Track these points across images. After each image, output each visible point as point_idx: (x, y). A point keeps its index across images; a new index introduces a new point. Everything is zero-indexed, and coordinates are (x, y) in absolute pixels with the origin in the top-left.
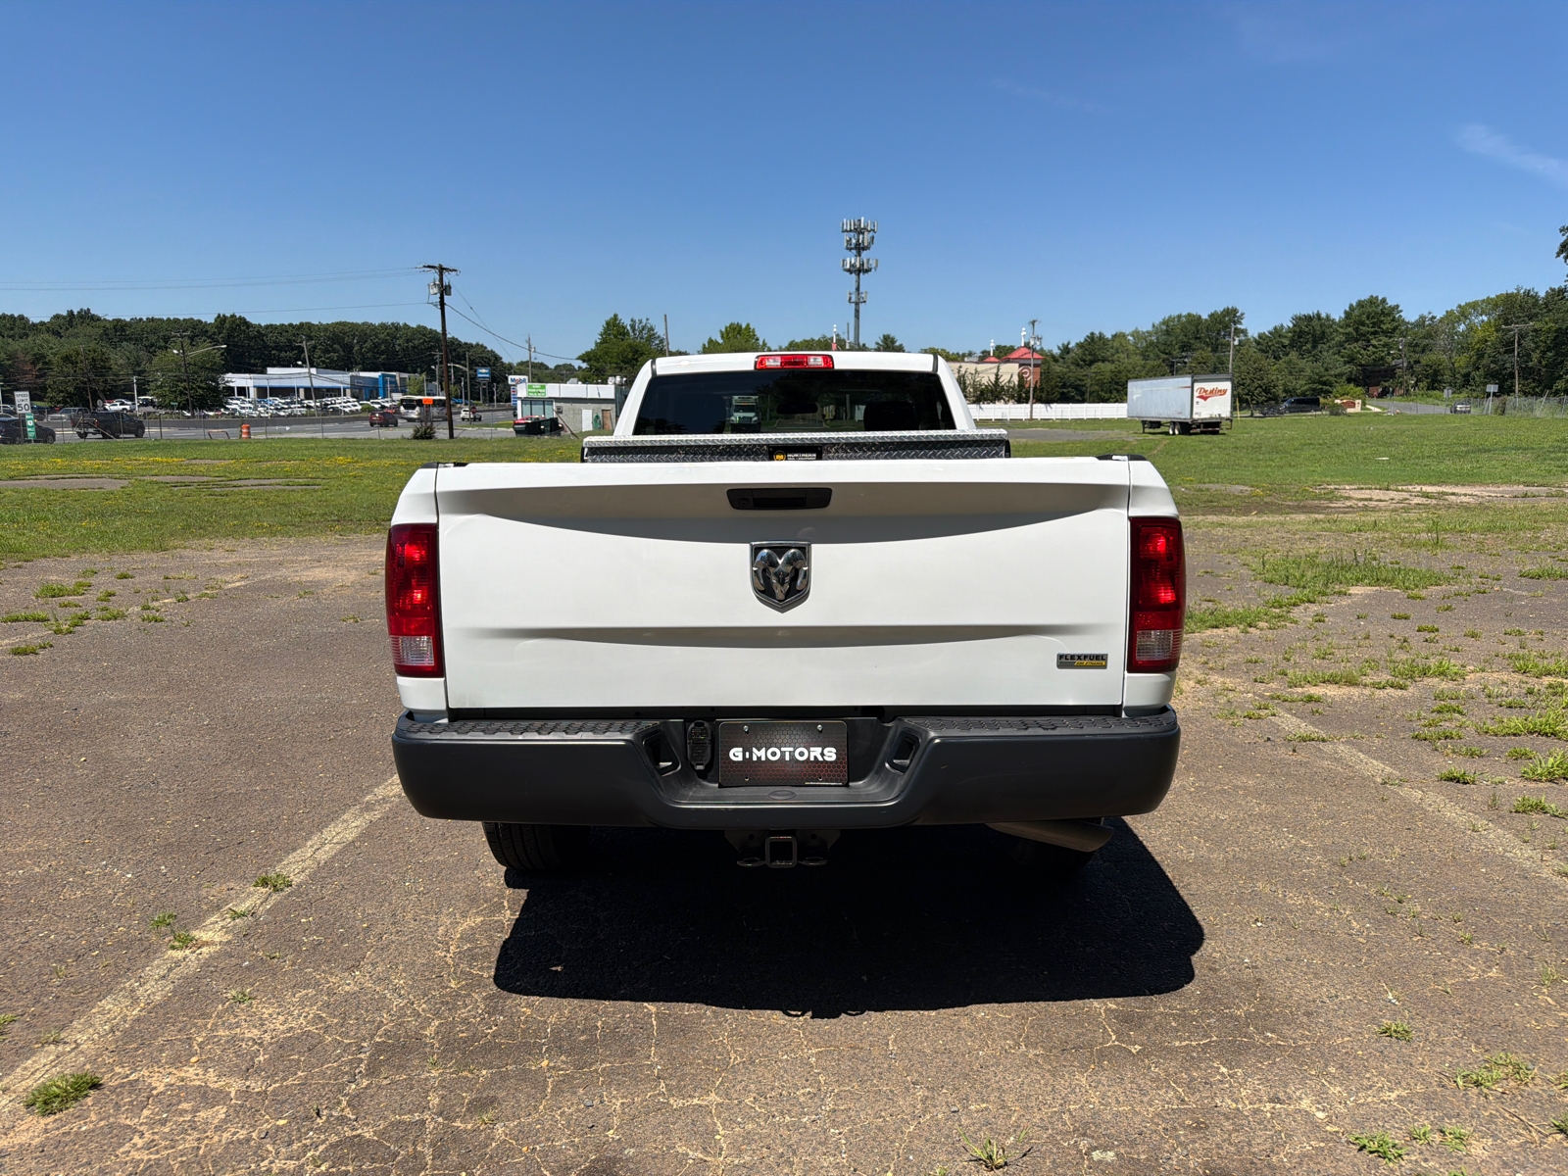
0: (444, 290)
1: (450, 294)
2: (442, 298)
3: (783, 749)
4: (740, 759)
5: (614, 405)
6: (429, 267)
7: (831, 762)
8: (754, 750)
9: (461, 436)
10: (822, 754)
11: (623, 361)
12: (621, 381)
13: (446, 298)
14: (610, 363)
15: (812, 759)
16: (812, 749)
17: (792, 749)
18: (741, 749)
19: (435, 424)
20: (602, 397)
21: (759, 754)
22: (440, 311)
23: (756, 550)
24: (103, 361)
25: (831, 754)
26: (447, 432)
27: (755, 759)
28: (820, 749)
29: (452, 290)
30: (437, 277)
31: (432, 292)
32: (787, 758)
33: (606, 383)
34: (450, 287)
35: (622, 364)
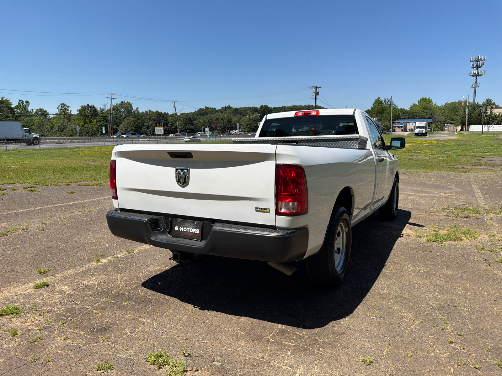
0: (317, 94)
1: (318, 95)
2: (316, 96)
3: (187, 228)
4: (177, 230)
6: (313, 87)
7: (198, 234)
8: (181, 227)
10: (196, 231)
12: (376, 120)
13: (317, 96)
15: (194, 232)
16: (194, 229)
17: (189, 229)
18: (178, 227)
21: (182, 229)
22: (315, 100)
23: (177, 170)
24: (230, 119)
25: (198, 231)
27: (181, 230)
28: (195, 229)
30: (315, 90)
31: (313, 95)
32: (188, 231)
35: (378, 114)
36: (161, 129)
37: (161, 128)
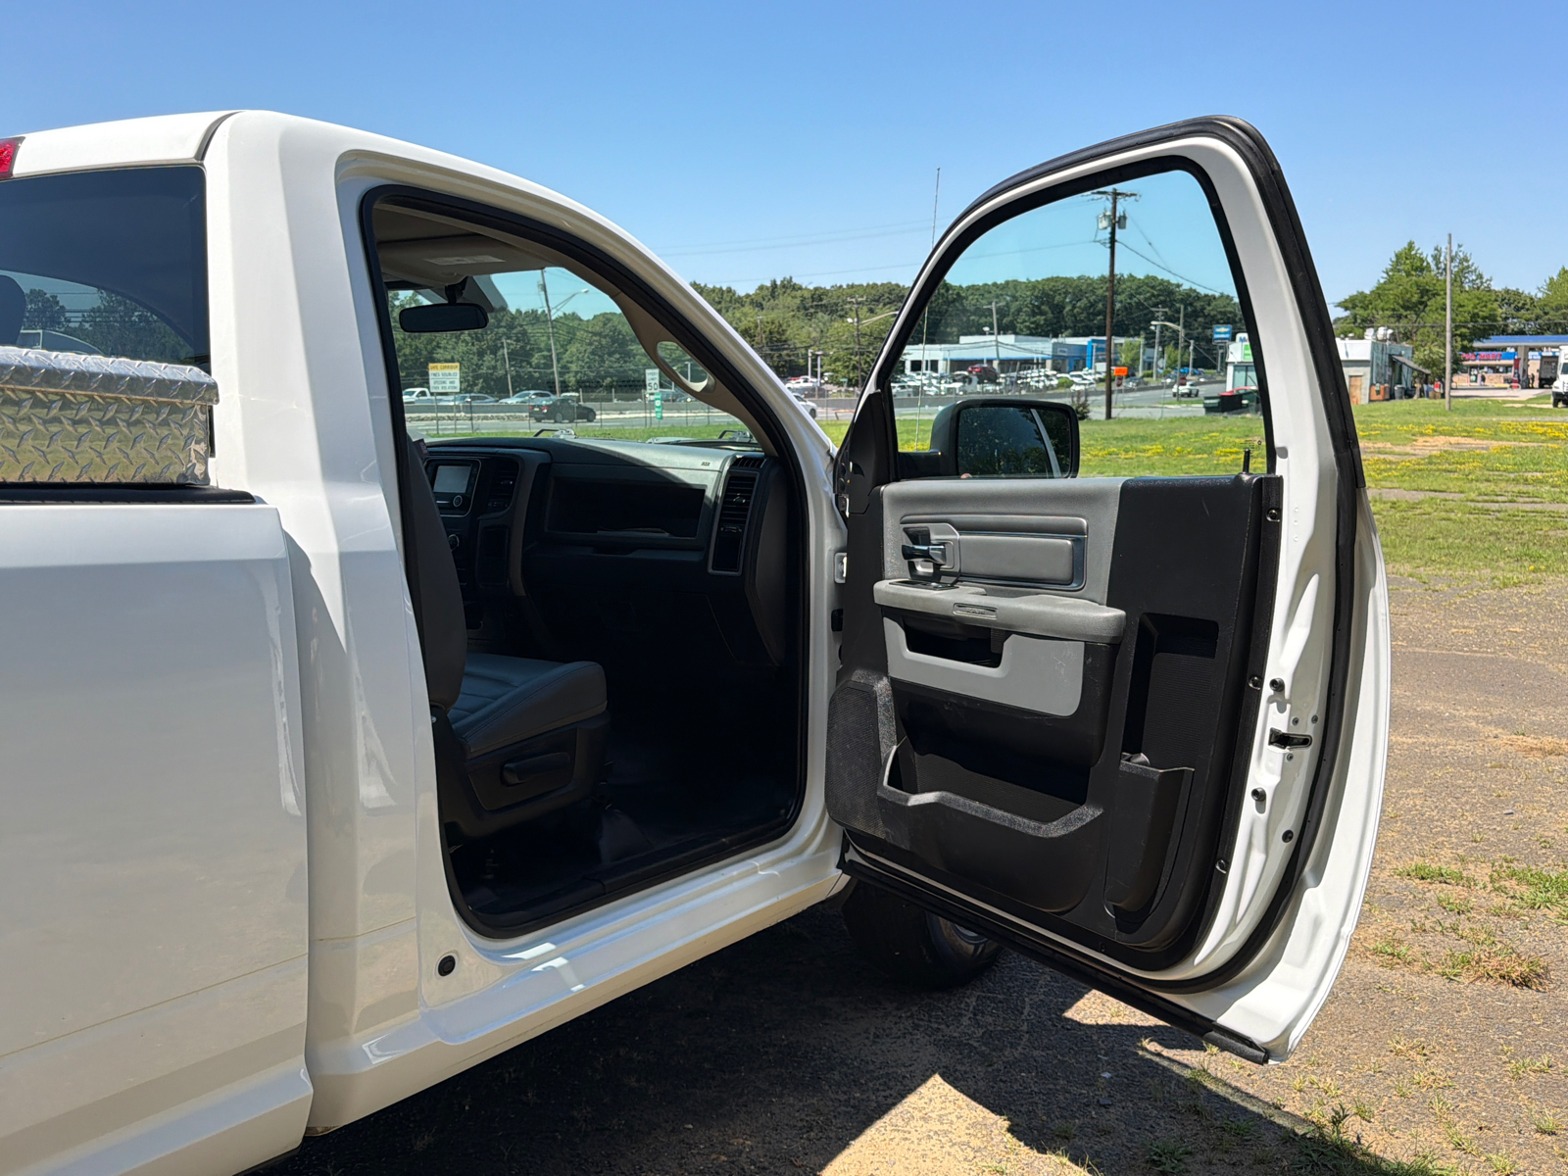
0: (1117, 222)
1: (1124, 228)
2: (1113, 233)
5: (1368, 369)
6: (1099, 193)
9: (1121, 416)
11: (1402, 307)
12: (1385, 335)
13: (1119, 233)
14: (1383, 310)
19: (1091, 399)
20: (1350, 358)
22: (1108, 251)
24: (778, 333)
26: (1104, 409)
29: (1128, 222)
30: (1109, 205)
31: (1100, 229)
33: (1361, 337)
34: (1124, 218)
35: (1402, 311)
36: (452, 371)
37: (452, 367)
